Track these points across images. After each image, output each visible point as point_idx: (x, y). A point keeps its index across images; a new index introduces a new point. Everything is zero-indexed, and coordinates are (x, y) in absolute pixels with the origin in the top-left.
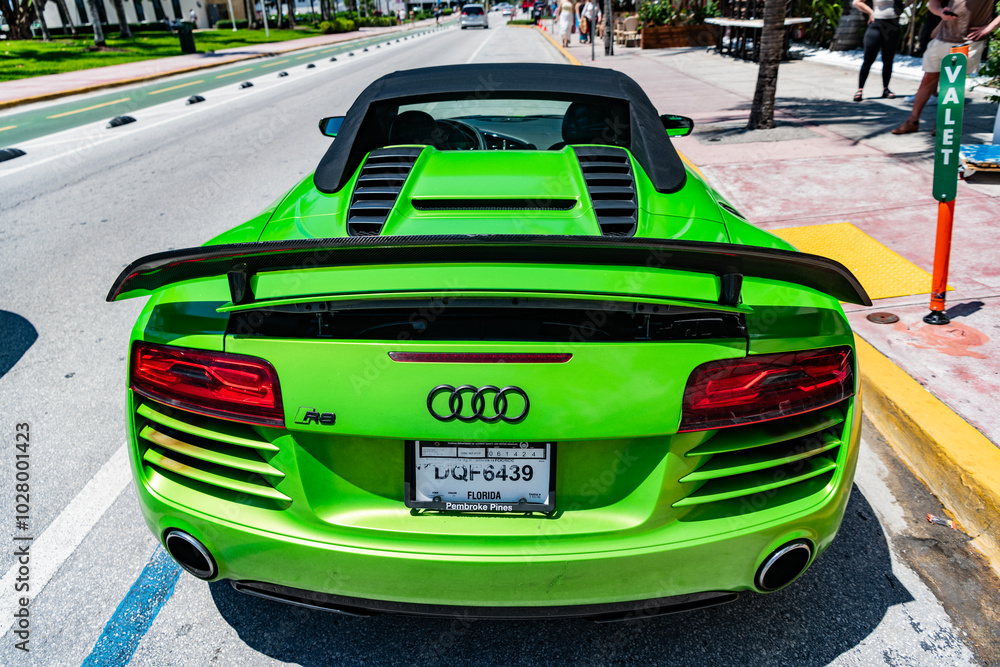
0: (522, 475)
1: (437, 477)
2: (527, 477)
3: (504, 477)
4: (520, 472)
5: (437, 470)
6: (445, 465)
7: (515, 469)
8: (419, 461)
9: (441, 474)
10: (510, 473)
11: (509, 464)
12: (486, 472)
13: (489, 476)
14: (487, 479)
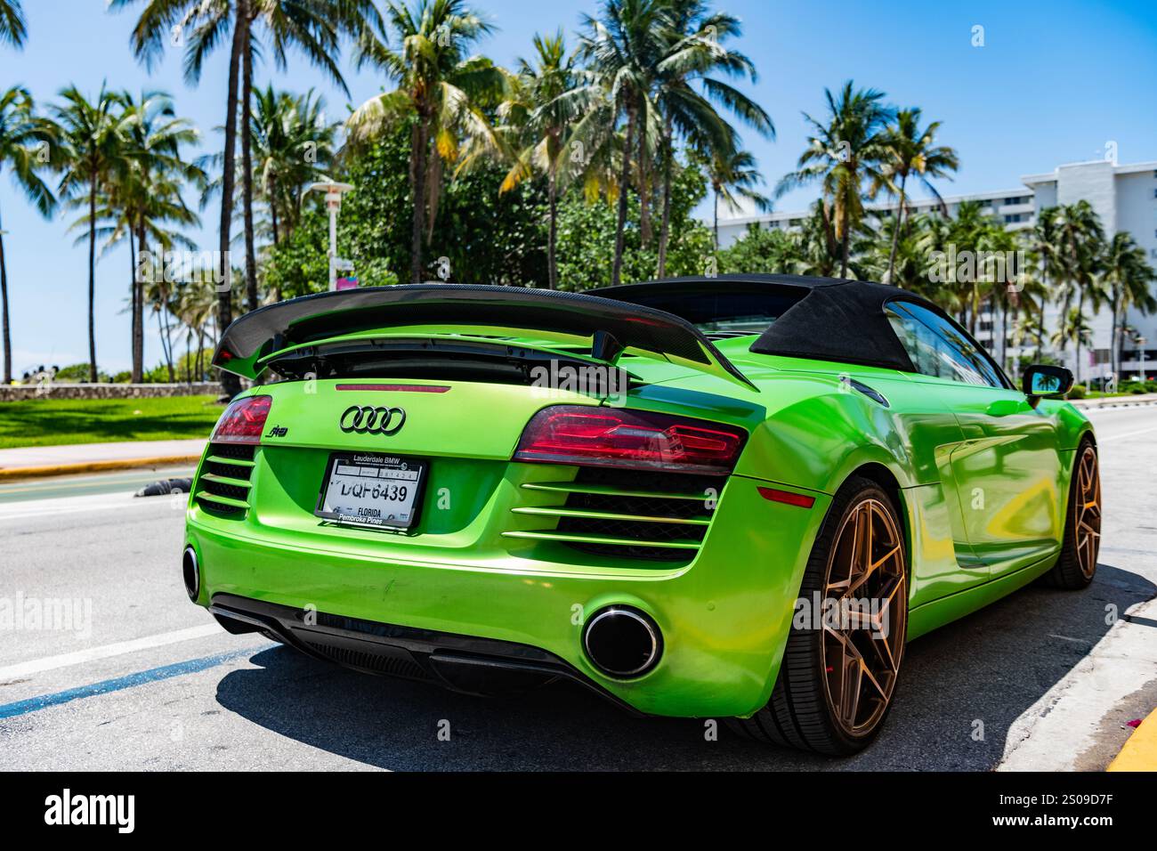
0: (399, 496)
1: (343, 493)
2: (402, 498)
3: (386, 496)
4: (398, 493)
5: (344, 486)
6: (349, 482)
7: (394, 490)
8: (334, 477)
9: (346, 492)
10: (390, 493)
11: (391, 484)
12: (375, 490)
13: (377, 493)
14: (374, 497)
